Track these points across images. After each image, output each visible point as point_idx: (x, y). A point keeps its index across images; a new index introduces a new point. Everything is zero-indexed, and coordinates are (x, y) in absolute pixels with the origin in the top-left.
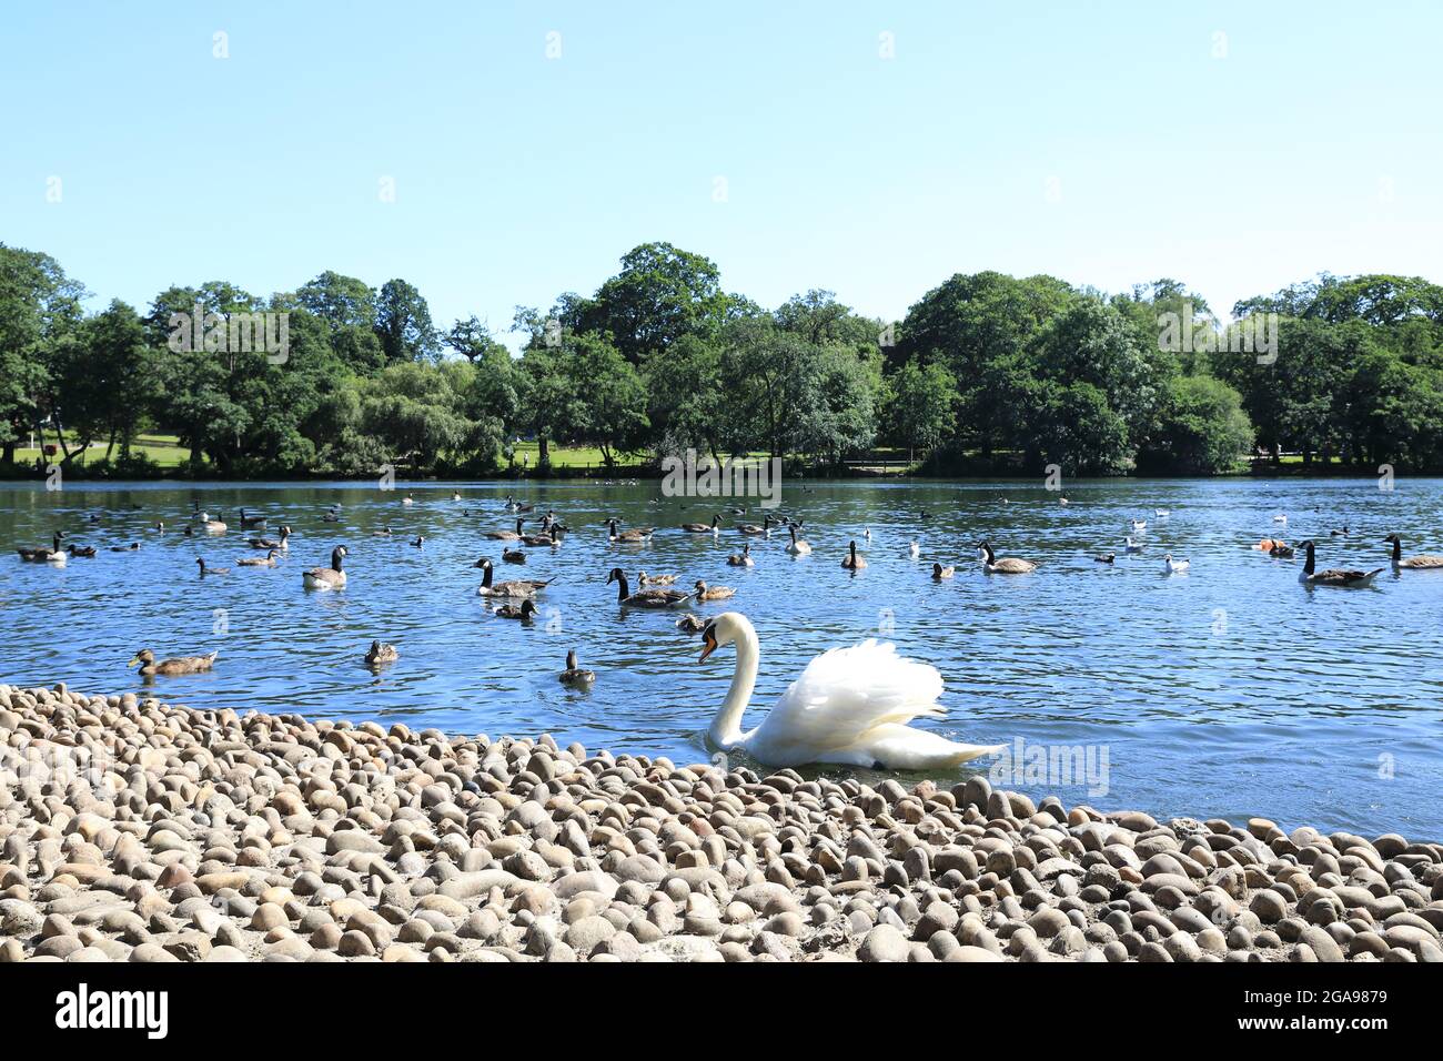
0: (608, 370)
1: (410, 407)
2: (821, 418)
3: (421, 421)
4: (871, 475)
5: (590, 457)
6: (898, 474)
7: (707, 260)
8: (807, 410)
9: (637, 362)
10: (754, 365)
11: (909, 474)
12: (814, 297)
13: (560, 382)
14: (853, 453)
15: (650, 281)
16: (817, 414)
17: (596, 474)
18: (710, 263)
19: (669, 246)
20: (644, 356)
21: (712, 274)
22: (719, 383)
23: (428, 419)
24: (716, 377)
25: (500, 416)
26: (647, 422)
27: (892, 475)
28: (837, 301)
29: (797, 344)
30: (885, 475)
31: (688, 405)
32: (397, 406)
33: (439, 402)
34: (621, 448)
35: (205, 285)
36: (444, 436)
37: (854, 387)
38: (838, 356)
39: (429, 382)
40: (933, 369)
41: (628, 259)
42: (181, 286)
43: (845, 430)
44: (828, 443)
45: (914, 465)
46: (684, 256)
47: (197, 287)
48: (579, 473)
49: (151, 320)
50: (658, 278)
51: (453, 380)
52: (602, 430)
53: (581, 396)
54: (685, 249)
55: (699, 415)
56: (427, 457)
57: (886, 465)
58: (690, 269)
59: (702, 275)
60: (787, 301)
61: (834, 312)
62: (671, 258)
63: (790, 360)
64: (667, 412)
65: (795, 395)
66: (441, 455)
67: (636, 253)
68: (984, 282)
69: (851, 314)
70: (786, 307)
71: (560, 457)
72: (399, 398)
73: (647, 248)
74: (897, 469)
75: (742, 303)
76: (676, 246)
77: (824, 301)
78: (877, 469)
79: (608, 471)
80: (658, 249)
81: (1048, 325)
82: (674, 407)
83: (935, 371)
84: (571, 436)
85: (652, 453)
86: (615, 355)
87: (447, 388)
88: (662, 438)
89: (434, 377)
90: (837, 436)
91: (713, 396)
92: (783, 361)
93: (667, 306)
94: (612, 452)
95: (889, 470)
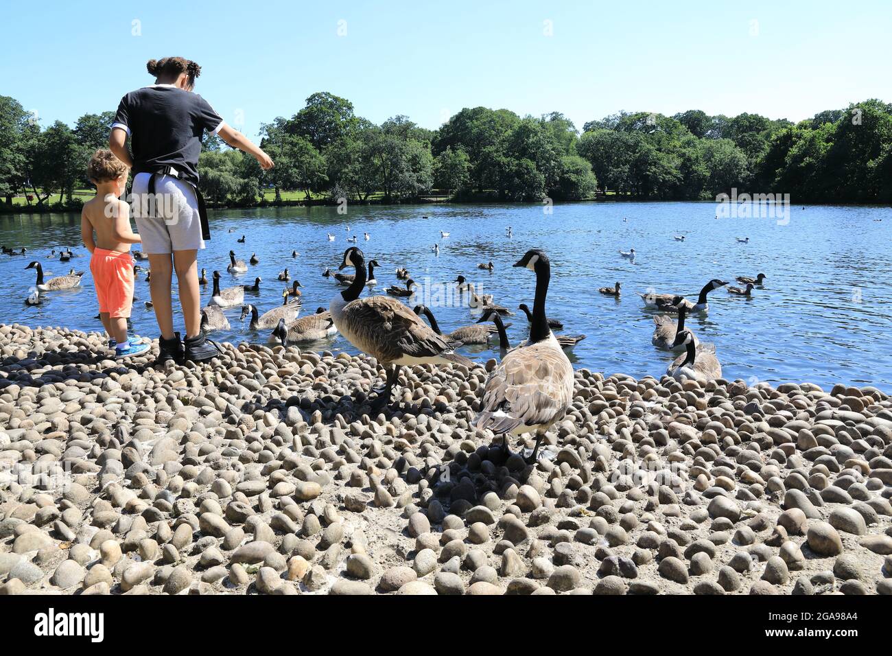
0: (308, 154)
1: (212, 173)
2: (408, 176)
3: (219, 180)
4: (431, 202)
5: (299, 195)
6: (443, 201)
7: (347, 101)
8: (402, 172)
9: (320, 149)
10: (376, 150)
11: (448, 201)
12: (399, 119)
13: (285, 160)
14: (422, 192)
15: (321, 111)
16: (407, 174)
17: (303, 203)
18: (349, 102)
19: (329, 93)
20: (324, 147)
21: (350, 108)
22: (360, 159)
23: (221, 178)
24: (359, 156)
25: (256, 177)
26: (327, 179)
27: (440, 202)
28: (410, 120)
29: (397, 141)
30: (437, 202)
31: (347, 170)
32: (206, 173)
33: (226, 170)
34: (315, 191)
35: (103, 113)
36: (230, 187)
37: (424, 160)
38: (414, 147)
39: (220, 160)
40: (459, 152)
41: (309, 100)
42: (91, 114)
43: (419, 181)
44: (411, 187)
45: (450, 197)
46: (336, 99)
47: (99, 114)
48: (295, 203)
49: (77, 131)
50: (324, 109)
51: (232, 160)
52: (306, 183)
53: (295, 166)
54: (336, 95)
55: (351, 174)
56: (223, 197)
57: (437, 197)
58: (339, 105)
59: (345, 108)
60: (386, 120)
61: (409, 125)
62: (330, 100)
63: (393, 148)
64: (336, 173)
65: (395, 165)
66: (229, 196)
67: (313, 96)
68: (478, 112)
69: (416, 126)
70: (386, 123)
71: (286, 196)
72: (207, 168)
73: (318, 95)
74: (442, 199)
75: (364, 122)
76: (332, 94)
77: (404, 120)
78: (434, 199)
79: (308, 202)
80: (324, 95)
81: (510, 132)
82: (339, 171)
83: (460, 153)
84: (291, 186)
85: (329, 193)
86: (310, 146)
87: (230, 163)
88: (334, 186)
89: (223, 158)
90: (416, 184)
91: (358, 166)
92: (390, 150)
93: (329, 123)
94: (311, 193)
95: (439, 199)
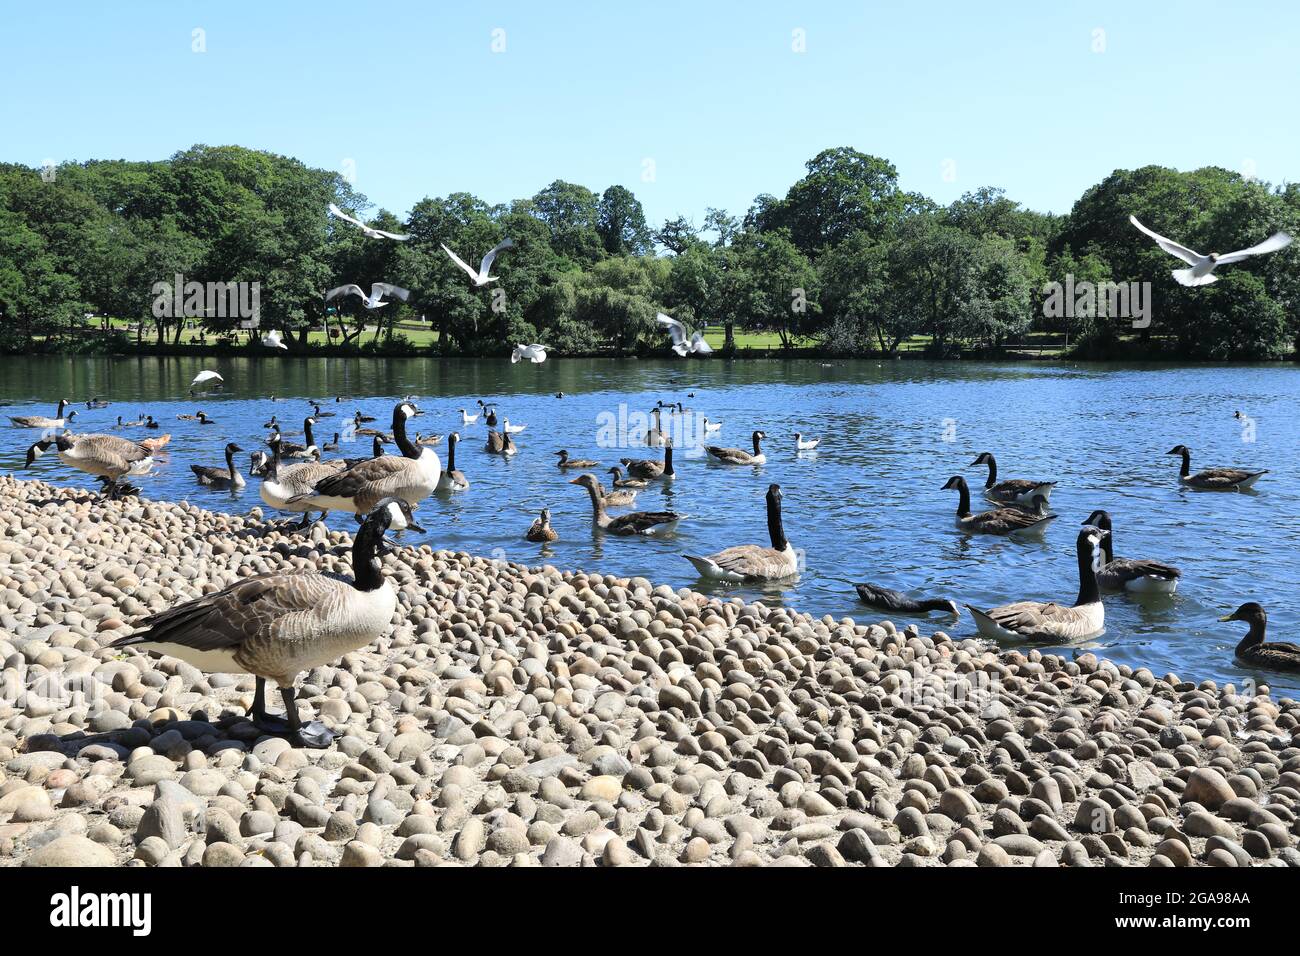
0: (785, 263)
1: (615, 297)
2: (979, 305)
3: (624, 309)
4: (1027, 358)
5: (770, 340)
6: (1053, 357)
7: (887, 161)
8: (966, 299)
9: (812, 255)
10: (919, 258)
11: (1063, 357)
12: (984, 194)
13: (743, 275)
14: (1014, 339)
15: (834, 182)
16: (975, 302)
17: (775, 354)
18: (890, 164)
19: (851, 149)
20: (819, 251)
21: (891, 175)
22: (886, 274)
23: (630, 307)
24: (883, 268)
25: (691, 304)
26: (819, 309)
27: (1047, 357)
28: (1006, 196)
29: (958, 239)
30: (1040, 358)
31: (857, 294)
32: (605, 296)
33: (640, 293)
34: (796, 332)
35: (451, 196)
36: (642, 321)
37: (1012, 277)
38: (999, 249)
39: (631, 275)
40: (1090, 259)
41: (812, 164)
42: (432, 197)
43: (1001, 316)
44: (983, 328)
45: (1068, 349)
46: (864, 158)
47: (445, 198)
48: (760, 354)
49: (409, 226)
50: (841, 179)
51: (652, 274)
52: (779, 316)
53: (762, 287)
54: (866, 152)
55: (866, 302)
56: (628, 339)
57: (1042, 349)
58: (869, 171)
59: (882, 176)
60: (958, 198)
61: (1004, 207)
62: (853, 161)
63: (951, 252)
64: (838, 300)
65: (956, 285)
66: (641, 337)
67: (822, 157)
68: (1145, 177)
69: (1022, 208)
70: (957, 203)
71: (742, 341)
72: (606, 288)
73: (829, 152)
74: (1052, 353)
75: (919, 200)
76: (858, 150)
77: (995, 196)
78: (1033, 352)
79: (786, 354)
80: (841, 153)
81: (1205, 216)
82: (844, 296)
83: (1090, 261)
84: (753, 323)
85: (823, 336)
86: (792, 250)
87: (647, 280)
88: (832, 323)
89: (636, 271)
90: (993, 321)
91: (880, 286)
92: (945, 253)
93: (850, 205)
94: (788, 335)
95: (1045, 353)
